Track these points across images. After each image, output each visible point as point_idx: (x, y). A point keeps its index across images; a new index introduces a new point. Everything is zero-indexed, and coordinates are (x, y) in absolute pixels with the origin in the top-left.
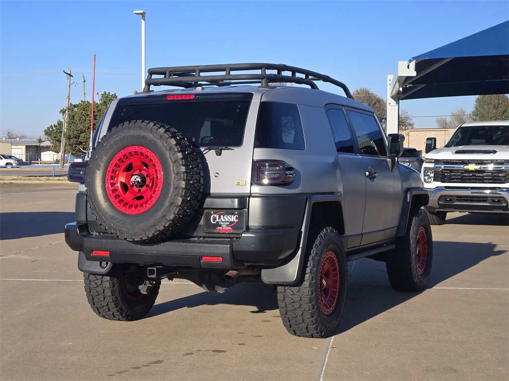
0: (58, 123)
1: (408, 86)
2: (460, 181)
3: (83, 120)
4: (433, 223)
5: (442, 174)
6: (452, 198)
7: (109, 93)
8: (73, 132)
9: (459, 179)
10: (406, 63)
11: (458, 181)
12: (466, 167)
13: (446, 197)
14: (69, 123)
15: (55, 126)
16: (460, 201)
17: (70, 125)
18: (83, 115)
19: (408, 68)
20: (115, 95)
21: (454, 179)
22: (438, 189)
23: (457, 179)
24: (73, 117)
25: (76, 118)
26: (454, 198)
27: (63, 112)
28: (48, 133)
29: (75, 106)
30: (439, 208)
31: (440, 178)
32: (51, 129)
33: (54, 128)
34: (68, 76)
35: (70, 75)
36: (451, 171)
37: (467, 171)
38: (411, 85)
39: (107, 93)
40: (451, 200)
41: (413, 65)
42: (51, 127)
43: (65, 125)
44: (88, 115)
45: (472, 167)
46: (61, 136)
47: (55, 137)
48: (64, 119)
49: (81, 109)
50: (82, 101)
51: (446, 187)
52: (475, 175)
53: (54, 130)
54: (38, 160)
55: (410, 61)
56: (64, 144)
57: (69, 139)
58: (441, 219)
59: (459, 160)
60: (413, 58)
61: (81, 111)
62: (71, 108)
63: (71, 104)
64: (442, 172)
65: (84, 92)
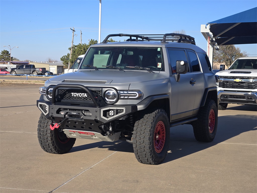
0: (68, 54)
1: (218, 38)
2: (232, 87)
3: (79, 53)
4: (219, 109)
5: (223, 84)
6: (227, 96)
7: (94, 40)
8: (74, 59)
9: (231, 86)
10: (205, 26)
11: (231, 87)
12: (235, 80)
13: (224, 96)
14: (72, 55)
15: (66, 56)
16: (231, 98)
17: (73, 56)
18: (79, 51)
19: (206, 28)
20: (97, 41)
21: (229, 86)
22: (220, 91)
23: (230, 86)
24: (75, 51)
25: (76, 52)
26: (228, 96)
27: (70, 49)
28: (62, 59)
29: (76, 46)
30: (221, 101)
31: (222, 85)
32: (64, 58)
33: (65, 57)
34: (73, 31)
35: (74, 31)
36: (227, 82)
37: (235, 82)
38: (220, 38)
39: (93, 40)
40: (227, 97)
41: (208, 27)
42: (64, 56)
43: (71, 55)
44: (82, 51)
45: (238, 80)
46: (68, 61)
47: (66, 62)
48: (70, 52)
49: (79, 48)
50: (79, 44)
51: (225, 90)
52: (240, 85)
53: (65, 58)
54: (62, 73)
55: (207, 25)
56: (70, 65)
57: (72, 62)
58: (224, 107)
59: (232, 76)
60: (209, 23)
61: (79, 49)
62: (74, 47)
63: (74, 45)
64: (223, 83)
65: (81, 39)
